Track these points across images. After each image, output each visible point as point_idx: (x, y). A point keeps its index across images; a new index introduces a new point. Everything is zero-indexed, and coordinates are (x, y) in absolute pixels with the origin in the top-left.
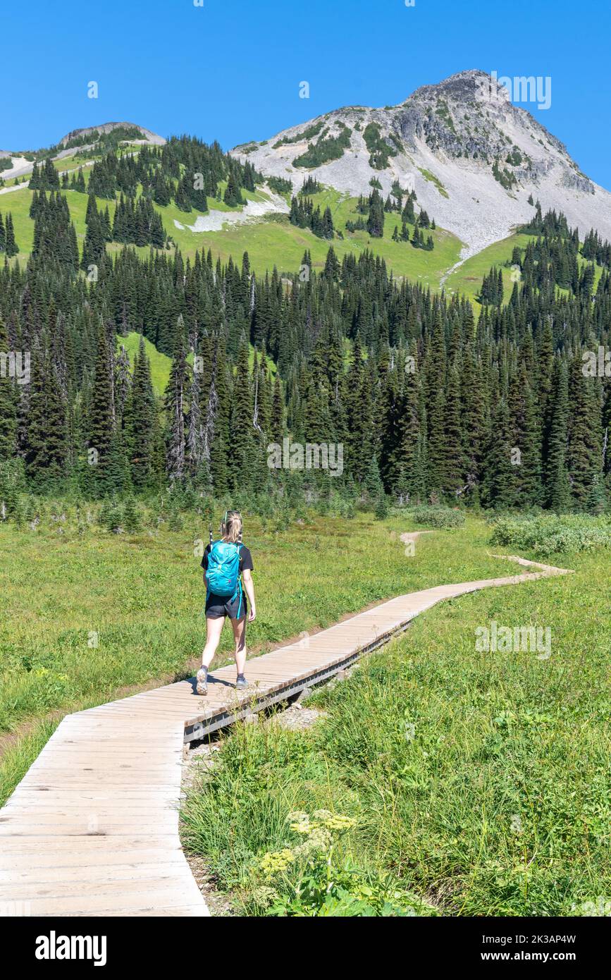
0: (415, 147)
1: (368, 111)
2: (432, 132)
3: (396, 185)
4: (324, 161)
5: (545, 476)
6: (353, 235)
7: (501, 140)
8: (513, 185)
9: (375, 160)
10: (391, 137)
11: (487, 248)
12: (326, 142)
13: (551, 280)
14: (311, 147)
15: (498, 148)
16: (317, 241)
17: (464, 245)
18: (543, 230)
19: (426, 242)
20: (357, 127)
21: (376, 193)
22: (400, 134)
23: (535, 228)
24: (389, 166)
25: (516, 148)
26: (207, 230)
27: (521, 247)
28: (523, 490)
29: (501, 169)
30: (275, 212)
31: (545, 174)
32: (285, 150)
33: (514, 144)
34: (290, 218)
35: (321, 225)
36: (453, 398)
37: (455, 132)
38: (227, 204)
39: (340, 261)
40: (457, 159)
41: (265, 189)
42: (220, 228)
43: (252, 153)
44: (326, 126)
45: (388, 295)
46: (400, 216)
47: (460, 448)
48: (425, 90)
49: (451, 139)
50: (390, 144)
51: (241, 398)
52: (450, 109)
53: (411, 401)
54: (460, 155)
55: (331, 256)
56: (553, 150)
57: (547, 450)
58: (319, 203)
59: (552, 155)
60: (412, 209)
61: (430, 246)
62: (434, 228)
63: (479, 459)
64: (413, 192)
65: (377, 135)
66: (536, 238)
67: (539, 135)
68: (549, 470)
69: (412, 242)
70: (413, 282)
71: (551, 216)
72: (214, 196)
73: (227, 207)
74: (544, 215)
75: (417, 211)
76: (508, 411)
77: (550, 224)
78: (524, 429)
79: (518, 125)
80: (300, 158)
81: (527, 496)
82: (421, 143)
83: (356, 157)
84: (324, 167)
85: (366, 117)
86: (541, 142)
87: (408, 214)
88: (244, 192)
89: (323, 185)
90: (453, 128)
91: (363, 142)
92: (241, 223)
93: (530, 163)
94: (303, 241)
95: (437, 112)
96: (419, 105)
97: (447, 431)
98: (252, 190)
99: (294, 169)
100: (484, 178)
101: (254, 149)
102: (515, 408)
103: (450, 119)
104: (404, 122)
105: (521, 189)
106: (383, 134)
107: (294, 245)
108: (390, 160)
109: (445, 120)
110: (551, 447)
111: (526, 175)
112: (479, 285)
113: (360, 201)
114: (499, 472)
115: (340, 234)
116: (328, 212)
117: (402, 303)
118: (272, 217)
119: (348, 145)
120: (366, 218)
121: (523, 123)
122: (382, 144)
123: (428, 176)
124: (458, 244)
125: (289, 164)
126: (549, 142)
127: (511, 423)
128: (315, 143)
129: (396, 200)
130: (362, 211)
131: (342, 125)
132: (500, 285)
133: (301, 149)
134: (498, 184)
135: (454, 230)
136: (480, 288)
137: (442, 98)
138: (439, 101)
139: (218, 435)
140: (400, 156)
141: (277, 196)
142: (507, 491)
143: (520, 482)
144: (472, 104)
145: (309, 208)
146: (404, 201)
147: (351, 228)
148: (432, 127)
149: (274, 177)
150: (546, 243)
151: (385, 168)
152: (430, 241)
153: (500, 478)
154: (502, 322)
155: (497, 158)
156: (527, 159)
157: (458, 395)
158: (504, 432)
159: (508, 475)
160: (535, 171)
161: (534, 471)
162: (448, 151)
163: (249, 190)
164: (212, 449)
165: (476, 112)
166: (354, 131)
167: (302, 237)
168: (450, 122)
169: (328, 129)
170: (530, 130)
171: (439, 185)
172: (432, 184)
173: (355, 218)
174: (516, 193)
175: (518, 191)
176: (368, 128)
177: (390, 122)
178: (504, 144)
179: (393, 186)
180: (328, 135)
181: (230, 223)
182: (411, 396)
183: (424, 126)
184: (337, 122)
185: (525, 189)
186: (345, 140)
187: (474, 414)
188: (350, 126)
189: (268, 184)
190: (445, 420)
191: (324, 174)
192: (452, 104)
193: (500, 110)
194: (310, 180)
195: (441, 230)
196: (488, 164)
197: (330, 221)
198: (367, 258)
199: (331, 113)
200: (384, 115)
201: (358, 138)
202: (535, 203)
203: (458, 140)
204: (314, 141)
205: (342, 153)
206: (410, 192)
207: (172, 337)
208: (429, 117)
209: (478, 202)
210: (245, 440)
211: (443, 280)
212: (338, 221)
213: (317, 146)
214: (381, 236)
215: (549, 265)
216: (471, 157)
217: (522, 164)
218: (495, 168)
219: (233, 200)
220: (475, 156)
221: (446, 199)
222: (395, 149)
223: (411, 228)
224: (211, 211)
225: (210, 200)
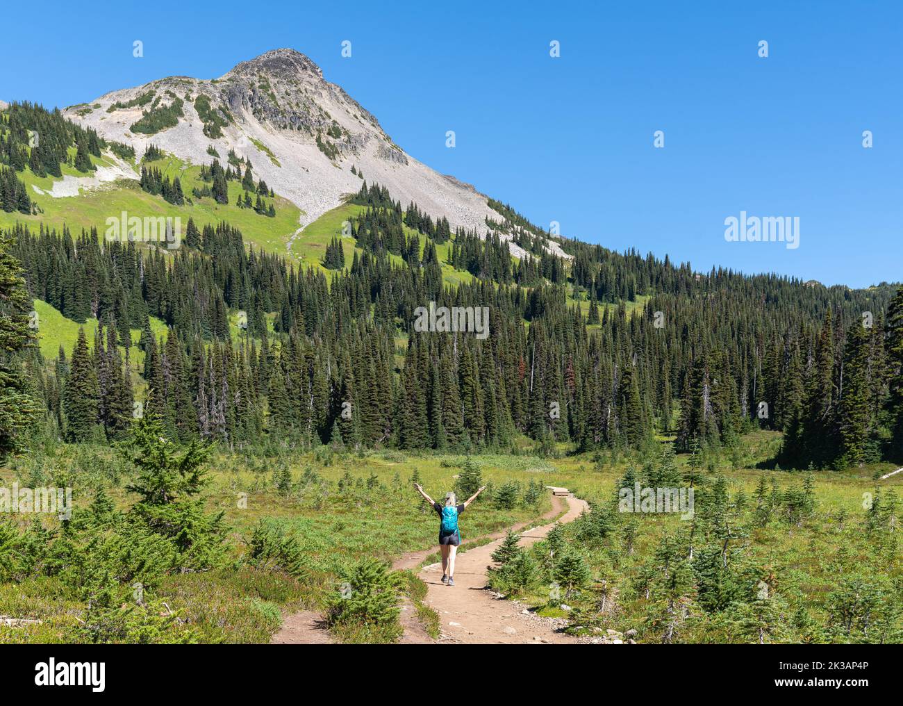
0: (244, 119)
1: (195, 84)
2: (258, 105)
3: (232, 154)
4: (161, 128)
6: (200, 201)
7: (321, 115)
8: (336, 155)
9: (209, 130)
10: (220, 108)
11: (324, 216)
12: (159, 110)
13: (383, 248)
14: (145, 114)
15: (319, 122)
16: (170, 207)
17: (302, 211)
18: (370, 201)
19: (268, 209)
20: (188, 98)
21: (216, 163)
22: (229, 106)
23: (363, 199)
24: (222, 135)
25: (335, 122)
26: (67, 196)
27: (353, 217)
29: (324, 141)
30: (125, 178)
31: (363, 146)
32: (118, 114)
33: (333, 119)
34: (142, 185)
35: (171, 193)
37: (279, 106)
38: (79, 169)
39: (200, 230)
40: (283, 131)
41: (108, 154)
42: (77, 194)
43: (87, 116)
44: (157, 95)
46: (241, 184)
48: (246, 66)
49: (276, 112)
50: (221, 115)
52: (272, 85)
54: (285, 127)
55: (191, 226)
56: (367, 124)
58: (169, 174)
59: (367, 129)
60: (251, 178)
61: (271, 213)
62: (273, 196)
64: (249, 162)
65: (209, 107)
66: (365, 208)
67: (353, 110)
69: (255, 209)
71: (375, 189)
72: (65, 162)
73: (79, 172)
74: (369, 188)
75: (256, 180)
77: (375, 196)
79: (334, 101)
80: (136, 124)
82: (248, 115)
83: (191, 126)
84: (160, 134)
85: (195, 89)
86: (355, 116)
87: (247, 182)
88: (92, 158)
89: (164, 151)
90: (276, 102)
91: (195, 112)
92: (96, 188)
93: (349, 137)
94: (157, 207)
95: (260, 87)
96: (242, 79)
98: (98, 155)
99: (133, 135)
100: (310, 148)
101: (88, 111)
103: (272, 93)
104: (231, 95)
105: (344, 160)
106: (213, 105)
107: (150, 211)
108: (223, 130)
109: (268, 95)
111: (346, 147)
112: (323, 252)
113: (203, 170)
115: (189, 200)
116: (177, 182)
118: (123, 183)
119: (182, 115)
120: (211, 185)
121: (337, 99)
122: (213, 115)
123: (260, 146)
124: (297, 212)
125: (127, 129)
126: (363, 117)
128: (149, 111)
129: (236, 170)
130: (205, 178)
131: (173, 95)
132: (341, 252)
133: (136, 115)
134: (323, 154)
135: (290, 197)
136: (324, 255)
137: (263, 75)
138: (260, 77)
140: (231, 127)
141: (121, 161)
144: (291, 81)
145: (158, 177)
146: (243, 170)
147: (198, 194)
148: (257, 101)
149: (116, 143)
151: (219, 137)
152: (271, 208)
155: (319, 131)
156: (346, 133)
160: (353, 144)
162: (274, 122)
163: (96, 155)
165: (295, 89)
166: (185, 102)
167: (156, 204)
168: (273, 96)
169: (160, 98)
170: (345, 105)
171: (270, 154)
172: (264, 153)
173: (201, 185)
174: (339, 163)
175: (341, 161)
176: (198, 99)
177: (218, 95)
178: (324, 119)
179: (229, 155)
180: (160, 103)
181: (86, 189)
183: (250, 99)
184: (167, 92)
185: (347, 160)
186: (177, 109)
188: (181, 96)
189: (111, 150)
191: (162, 140)
192: (272, 81)
193: (316, 87)
194: (152, 148)
195: (279, 198)
196: (312, 135)
197: (179, 189)
198: (224, 229)
199: (160, 82)
200: (211, 88)
201: (189, 108)
202: (358, 173)
203: (283, 114)
204: (148, 108)
205: (177, 122)
206: (246, 161)
207: (77, 305)
208: (253, 91)
209: (307, 171)
211: (289, 245)
212: (186, 189)
213: (151, 112)
214: (227, 202)
215: (380, 233)
216: (295, 128)
217: (342, 137)
218: (318, 140)
219: (84, 166)
220: (299, 129)
221: (278, 168)
222: (226, 120)
223: (253, 197)
224: (65, 176)
225: (63, 166)
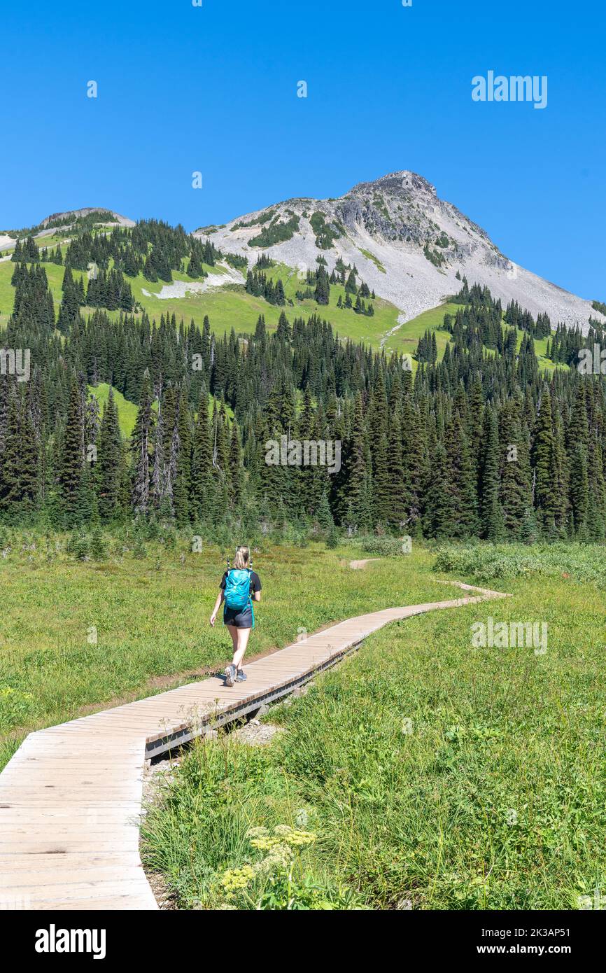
0: (355, 232)
1: (313, 202)
2: (370, 219)
3: (339, 262)
4: (276, 242)
5: (481, 510)
6: (302, 303)
7: (430, 227)
8: (442, 263)
9: (321, 242)
10: (334, 223)
11: (421, 315)
12: (277, 227)
13: (479, 341)
14: (264, 230)
15: (428, 233)
16: (270, 307)
17: (402, 312)
18: (470, 300)
19: (367, 310)
20: (304, 215)
21: (321, 269)
22: (342, 221)
23: (463, 298)
24: (333, 246)
25: (443, 233)
26: (172, 297)
27: (451, 314)
28: (462, 522)
29: (431, 250)
30: (232, 283)
31: (469, 255)
32: (241, 232)
33: (442, 230)
34: (246, 288)
35: (274, 294)
36: (395, 441)
37: (390, 220)
38: (190, 276)
39: (291, 324)
40: (392, 242)
41: (224, 264)
42: (183, 296)
43: (212, 235)
44: (277, 214)
45: (334, 353)
46: (344, 288)
47: (402, 485)
48: (363, 186)
49: (387, 225)
50: (334, 228)
51: (201, 441)
52: (385, 202)
53: (357, 444)
54: (395, 239)
55: (283, 320)
56: (476, 236)
57: (481, 487)
58: (271, 276)
59: (475, 239)
60: (354, 281)
61: (370, 312)
62: (374, 297)
63: (420, 494)
64: (355, 268)
65: (323, 222)
66: (464, 307)
67: (462, 224)
68: (485, 504)
69: (354, 309)
70: (356, 342)
71: (476, 289)
72: (178, 270)
73: (190, 278)
74: (470, 288)
75: (358, 283)
76: (445, 453)
77: (476, 296)
78: (460, 468)
79: (445, 215)
80: (254, 239)
81: (465, 527)
82: (361, 229)
83: (304, 239)
84: (275, 247)
85: (312, 207)
86: (465, 229)
87: (350, 286)
88: (205, 266)
89: (275, 261)
90: (388, 217)
91: (310, 227)
92: (202, 291)
93: (456, 246)
94: (257, 307)
95: (374, 204)
96: (358, 198)
97: (390, 470)
98: (212, 264)
99: (249, 248)
100: (417, 257)
101: (214, 231)
102: (451, 450)
103: (385, 209)
104: (345, 211)
105: (449, 266)
106: (327, 220)
107: (249, 310)
108: (334, 242)
109: (381, 210)
110: (485, 484)
111: (453, 256)
112: (415, 346)
113: (308, 275)
114: (439, 506)
115: (290, 302)
116: (280, 283)
117: (347, 360)
118: (230, 287)
119: (297, 229)
120: (313, 288)
121: (449, 213)
122: (326, 229)
123: (368, 255)
124: (396, 311)
125: (245, 244)
126: (472, 229)
127: (448, 463)
128: (267, 227)
129: (340, 275)
130: (309, 282)
131: (291, 213)
132: (434, 345)
133: (256, 231)
134: (429, 262)
135: (392, 299)
136: (416, 348)
137: (378, 193)
138: (376, 195)
139: (180, 473)
140: (342, 239)
141: (234, 270)
142: (447, 523)
143: (458, 515)
144: (404, 198)
145: (263, 280)
146: (347, 275)
147: (300, 296)
148: (370, 216)
149: (232, 255)
150: (473, 311)
151: (329, 248)
152: (370, 309)
153: (440, 511)
154: (437, 376)
155: (427, 241)
156: (454, 242)
157: (399, 438)
158: (442, 471)
159: (447, 509)
160: (460, 252)
161: (471, 505)
162: (384, 235)
163: (209, 264)
164: (175, 485)
165: (408, 204)
166: (302, 218)
167: (256, 304)
168: (385, 211)
169: (279, 216)
170: (455, 219)
171: (377, 262)
172: (371, 261)
173: (303, 289)
174: (444, 269)
175: (446, 268)
176: (314, 215)
177: (333, 211)
178: (433, 230)
179: (337, 263)
180: (279, 220)
181: (192, 292)
182: (357, 440)
183: (363, 215)
184: (286, 211)
185: (453, 267)
186: (294, 225)
187: (414, 455)
188: (298, 213)
189: (225, 260)
190: (388, 460)
191: (276, 253)
192: (386, 198)
193: (429, 203)
194: (264, 257)
195: (380, 299)
196: (420, 246)
197: (281, 291)
198: (314, 322)
199: (282, 203)
200: (328, 206)
201: (305, 224)
202: (462, 278)
203: (393, 226)
204: (267, 225)
205: (292, 236)
206: (352, 268)
207: (139, 387)
208: (368, 208)
209: (412, 276)
210: (205, 478)
211: (383, 341)
212: (289, 291)
213: (269, 229)
214: (327, 303)
215: (476, 329)
216: (404, 239)
217: (450, 247)
218: (426, 249)
219: (195, 272)
220: (408, 240)
221: (384, 274)
222: (338, 233)
223: (353, 298)
224: (175, 282)
225: (174, 273)
